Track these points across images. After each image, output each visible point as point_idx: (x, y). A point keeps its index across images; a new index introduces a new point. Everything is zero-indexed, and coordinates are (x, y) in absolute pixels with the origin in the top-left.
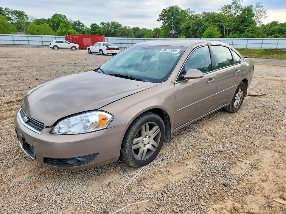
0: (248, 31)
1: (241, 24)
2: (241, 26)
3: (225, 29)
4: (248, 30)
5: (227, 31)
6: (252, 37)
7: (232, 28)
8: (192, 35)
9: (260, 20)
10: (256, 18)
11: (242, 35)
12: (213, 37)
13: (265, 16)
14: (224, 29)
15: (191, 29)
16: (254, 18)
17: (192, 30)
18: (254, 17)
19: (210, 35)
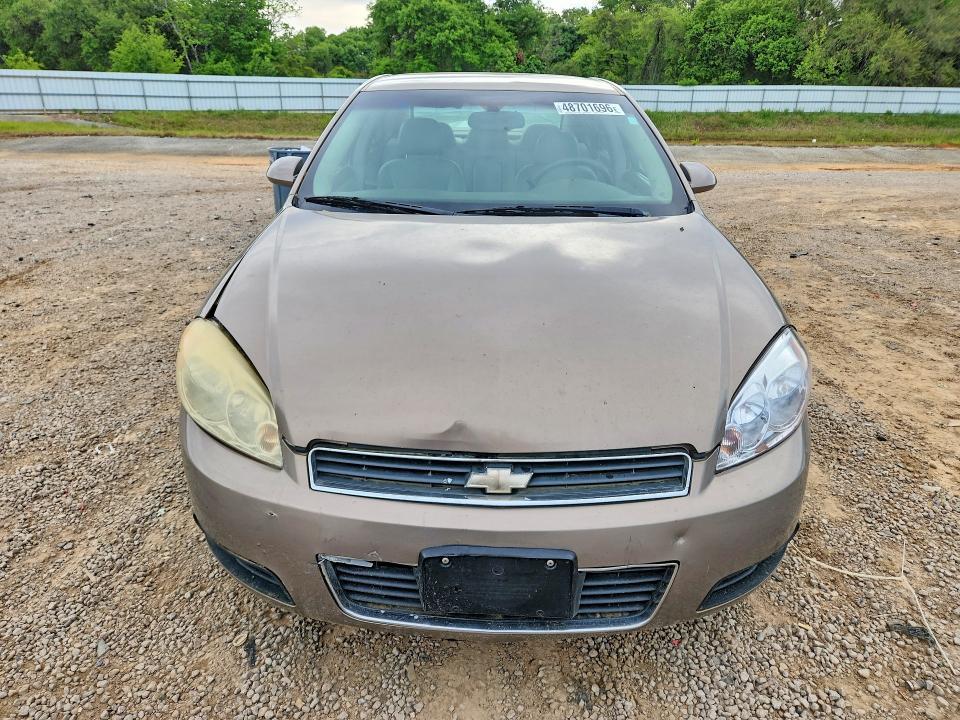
0: (262, 55)
1: (232, 30)
2: (232, 34)
3: (186, 44)
4: (261, 50)
5: (195, 50)
6: (278, 75)
7: (206, 42)
8: (61, 59)
9: (284, 21)
10: (271, 10)
11: (249, 66)
12: (157, 71)
13: (296, 8)
14: (182, 42)
15: (47, 33)
16: (264, 11)
17: (57, 38)
18: (266, 9)
19: (142, 61)
